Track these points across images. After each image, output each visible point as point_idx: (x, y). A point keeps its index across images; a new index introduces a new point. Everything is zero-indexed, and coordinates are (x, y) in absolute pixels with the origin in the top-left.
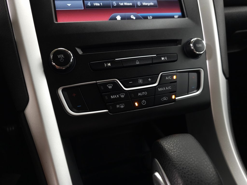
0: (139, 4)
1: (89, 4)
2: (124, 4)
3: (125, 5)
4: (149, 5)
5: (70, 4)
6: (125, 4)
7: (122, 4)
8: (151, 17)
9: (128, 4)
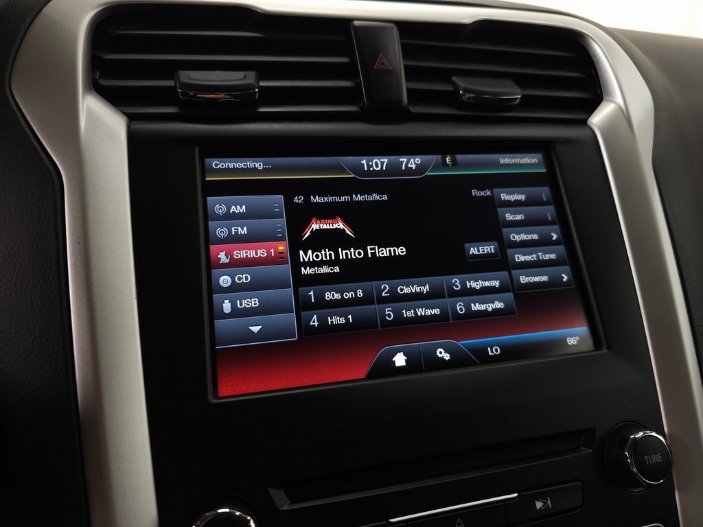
0: (461, 310)
1: (315, 322)
2: (416, 313)
3: (419, 314)
4: (490, 309)
5: (259, 328)
6: (421, 312)
7: (410, 314)
8: (496, 350)
9: (429, 312)
